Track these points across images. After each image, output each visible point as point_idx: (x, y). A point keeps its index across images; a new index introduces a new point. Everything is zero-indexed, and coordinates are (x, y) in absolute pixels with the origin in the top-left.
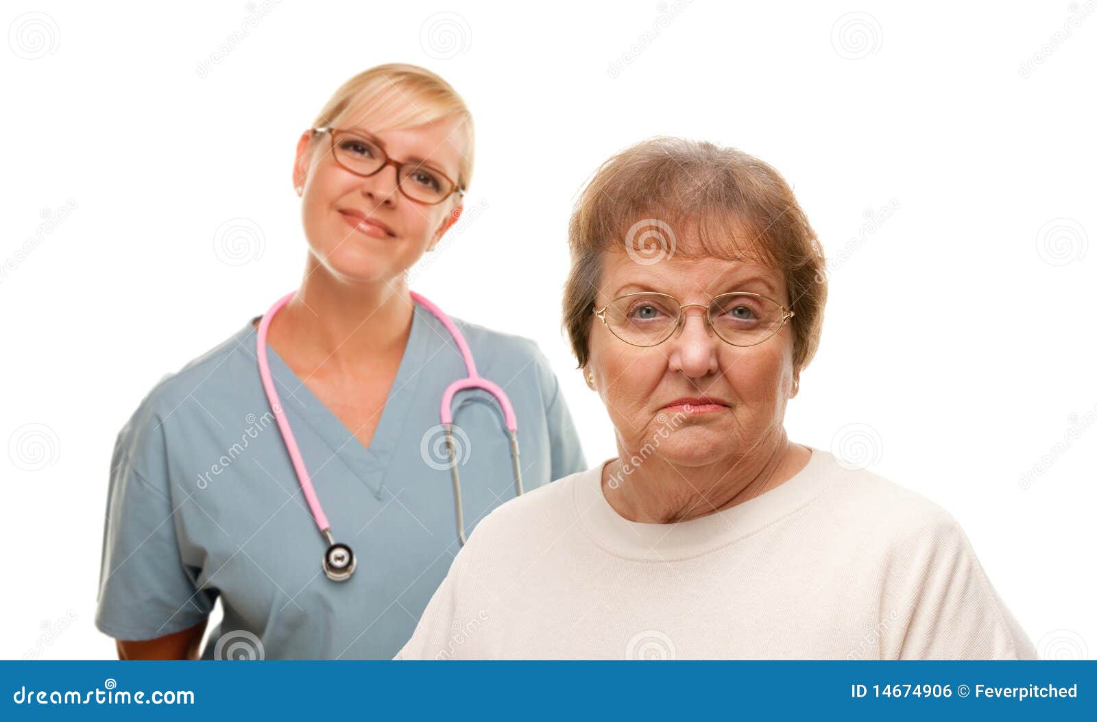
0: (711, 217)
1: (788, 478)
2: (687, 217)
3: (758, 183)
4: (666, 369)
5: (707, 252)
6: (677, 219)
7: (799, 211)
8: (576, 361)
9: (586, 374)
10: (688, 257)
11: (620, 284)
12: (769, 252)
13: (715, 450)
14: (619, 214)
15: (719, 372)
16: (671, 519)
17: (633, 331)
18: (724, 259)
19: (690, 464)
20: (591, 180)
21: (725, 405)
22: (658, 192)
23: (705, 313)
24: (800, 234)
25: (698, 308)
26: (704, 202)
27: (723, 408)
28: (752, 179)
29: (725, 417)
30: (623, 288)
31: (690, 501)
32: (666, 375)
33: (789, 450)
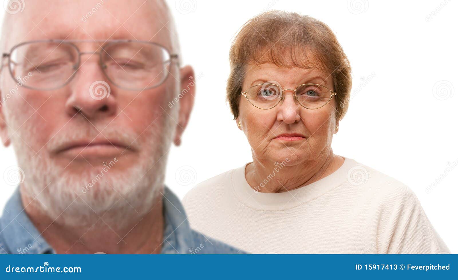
0: (297, 48)
1: (333, 172)
2: (285, 48)
3: (319, 31)
4: (275, 120)
5: (295, 64)
6: (281, 49)
7: (338, 45)
8: (233, 116)
9: (238, 122)
10: (286, 66)
11: (254, 80)
12: (325, 65)
13: (299, 158)
14: (253, 47)
15: (301, 122)
16: (278, 191)
17: (260, 102)
18: (303, 68)
19: (289, 167)
20: (240, 30)
21: (303, 137)
22: (272, 36)
23: (294, 93)
24: (339, 56)
25: (290, 91)
26: (293, 41)
27: (302, 138)
28: (316, 30)
29: (304, 143)
30: (255, 82)
31: (287, 182)
32: (276, 123)
33: (334, 158)
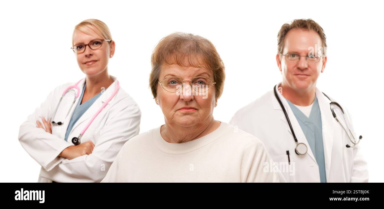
0: (192, 55)
1: (214, 130)
2: (185, 55)
3: (205, 45)
4: (179, 98)
5: (191, 65)
6: (182, 55)
7: (217, 54)
8: (153, 97)
9: (156, 100)
10: (185, 66)
11: (166, 74)
12: (209, 65)
13: (193, 122)
14: (165, 55)
15: (194, 100)
16: (180, 142)
17: (169, 88)
18: (195, 67)
19: (185, 126)
20: (157, 44)
21: (196, 109)
22: (177, 48)
23: (190, 83)
24: (217, 60)
25: (188, 81)
26: (190, 51)
27: (195, 110)
28: (204, 44)
29: (196, 113)
30: (166, 75)
31: (186, 136)
32: (179, 101)
33: (214, 122)
